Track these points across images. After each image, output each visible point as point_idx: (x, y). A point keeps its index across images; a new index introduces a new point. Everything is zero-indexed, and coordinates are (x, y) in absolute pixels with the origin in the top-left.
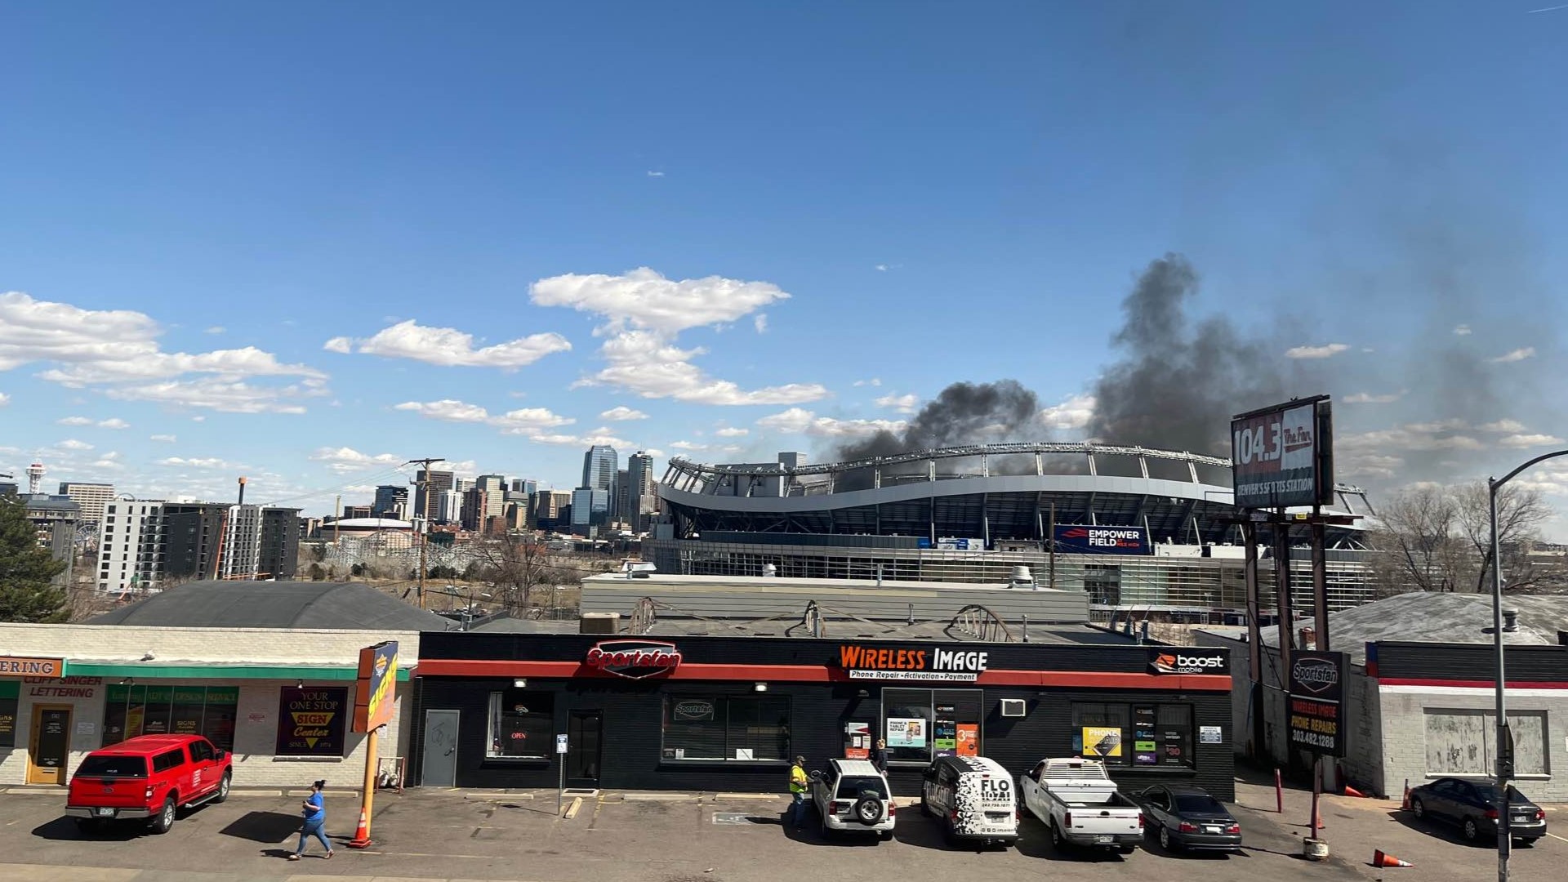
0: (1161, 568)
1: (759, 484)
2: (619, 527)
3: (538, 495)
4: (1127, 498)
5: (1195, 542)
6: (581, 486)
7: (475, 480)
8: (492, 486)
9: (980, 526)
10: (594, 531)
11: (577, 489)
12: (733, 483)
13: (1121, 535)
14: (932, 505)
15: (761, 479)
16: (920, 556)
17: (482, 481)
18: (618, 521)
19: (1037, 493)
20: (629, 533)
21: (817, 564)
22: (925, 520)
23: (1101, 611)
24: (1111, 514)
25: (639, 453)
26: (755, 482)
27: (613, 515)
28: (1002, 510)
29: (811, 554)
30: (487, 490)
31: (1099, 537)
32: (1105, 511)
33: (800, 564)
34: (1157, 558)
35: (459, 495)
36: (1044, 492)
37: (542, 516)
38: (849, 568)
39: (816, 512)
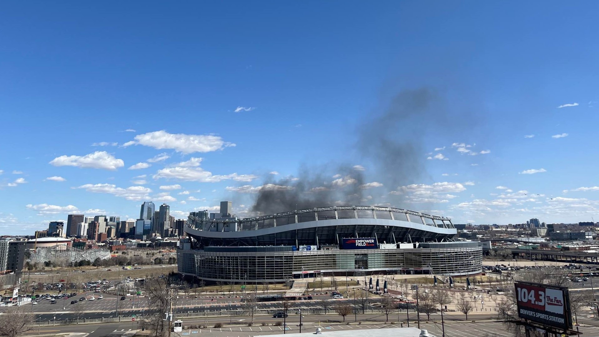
0: (382, 254)
1: (227, 226)
2: (155, 235)
3: (121, 223)
4: (369, 227)
5: (394, 243)
6: (139, 218)
7: (94, 218)
8: (101, 220)
9: (315, 239)
10: (145, 237)
11: (138, 220)
12: (216, 226)
13: (368, 241)
14: (296, 232)
15: (228, 224)
16: (293, 254)
17: (97, 218)
18: (155, 233)
19: (336, 226)
20: (160, 238)
21: (253, 260)
22: (293, 239)
23: (361, 272)
24: (363, 233)
25: (164, 204)
26: (226, 225)
27: (153, 230)
28: (323, 233)
29: (251, 255)
30: (99, 222)
31: (359, 242)
32: (361, 232)
33: (246, 260)
34: (381, 250)
35: (87, 225)
36: (339, 226)
37: (122, 232)
38: (265, 260)
39: (251, 237)
